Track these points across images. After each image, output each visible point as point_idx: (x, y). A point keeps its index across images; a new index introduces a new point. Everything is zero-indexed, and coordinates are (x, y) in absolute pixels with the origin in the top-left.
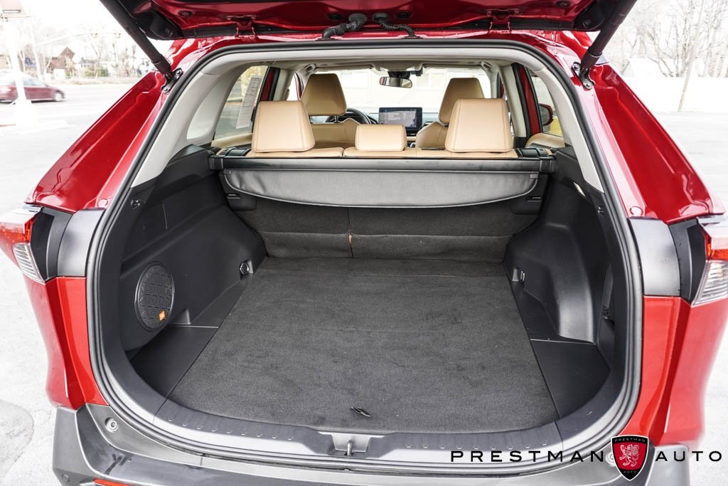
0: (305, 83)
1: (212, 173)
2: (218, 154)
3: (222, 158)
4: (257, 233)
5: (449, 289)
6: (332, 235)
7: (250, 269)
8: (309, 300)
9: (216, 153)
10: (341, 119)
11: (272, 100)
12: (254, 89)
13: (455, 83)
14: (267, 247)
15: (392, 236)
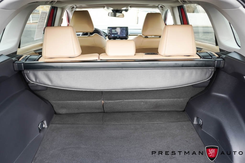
0: (71, 16)
1: (16, 72)
2: (20, 60)
3: (23, 63)
4: (49, 102)
5: (162, 132)
6: (92, 102)
7: (45, 126)
8: (83, 146)
9: (18, 60)
10: (91, 34)
11: (53, 26)
12: (44, 18)
13: (150, 16)
14: (55, 109)
15: (127, 100)
